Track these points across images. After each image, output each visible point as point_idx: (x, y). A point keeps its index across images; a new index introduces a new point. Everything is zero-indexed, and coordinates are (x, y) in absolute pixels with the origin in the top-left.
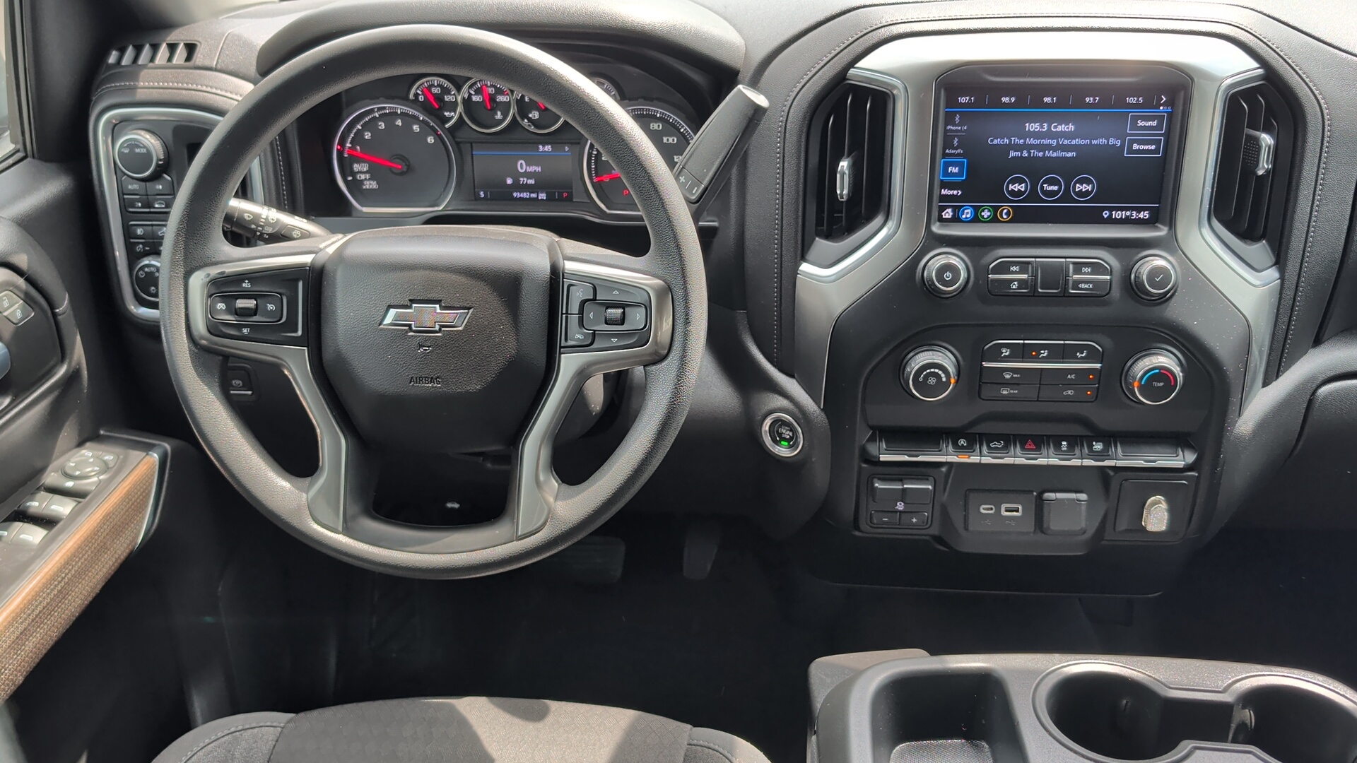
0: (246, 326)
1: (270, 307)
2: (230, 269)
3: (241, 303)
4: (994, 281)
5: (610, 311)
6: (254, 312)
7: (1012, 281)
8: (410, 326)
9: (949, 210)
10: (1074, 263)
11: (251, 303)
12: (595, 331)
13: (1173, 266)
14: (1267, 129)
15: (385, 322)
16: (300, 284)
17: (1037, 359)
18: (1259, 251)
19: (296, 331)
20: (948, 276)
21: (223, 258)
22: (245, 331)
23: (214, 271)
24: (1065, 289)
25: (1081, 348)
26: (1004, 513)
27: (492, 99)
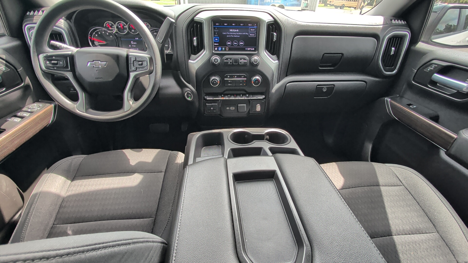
0: (55, 67)
1: (61, 63)
2: (49, 54)
3: (53, 62)
4: (225, 62)
5: (139, 62)
6: (57, 64)
7: (229, 62)
8: (94, 66)
9: (216, 48)
10: (240, 58)
11: (56, 62)
12: (136, 67)
13: (258, 59)
14: (275, 32)
15: (88, 65)
16: (68, 58)
17: (234, 78)
18: (275, 57)
19: (68, 68)
20: (216, 61)
21: (47, 52)
22: (55, 68)
23: (45, 55)
24: (239, 63)
25: (243, 75)
26: (231, 109)
27: (123, 27)
